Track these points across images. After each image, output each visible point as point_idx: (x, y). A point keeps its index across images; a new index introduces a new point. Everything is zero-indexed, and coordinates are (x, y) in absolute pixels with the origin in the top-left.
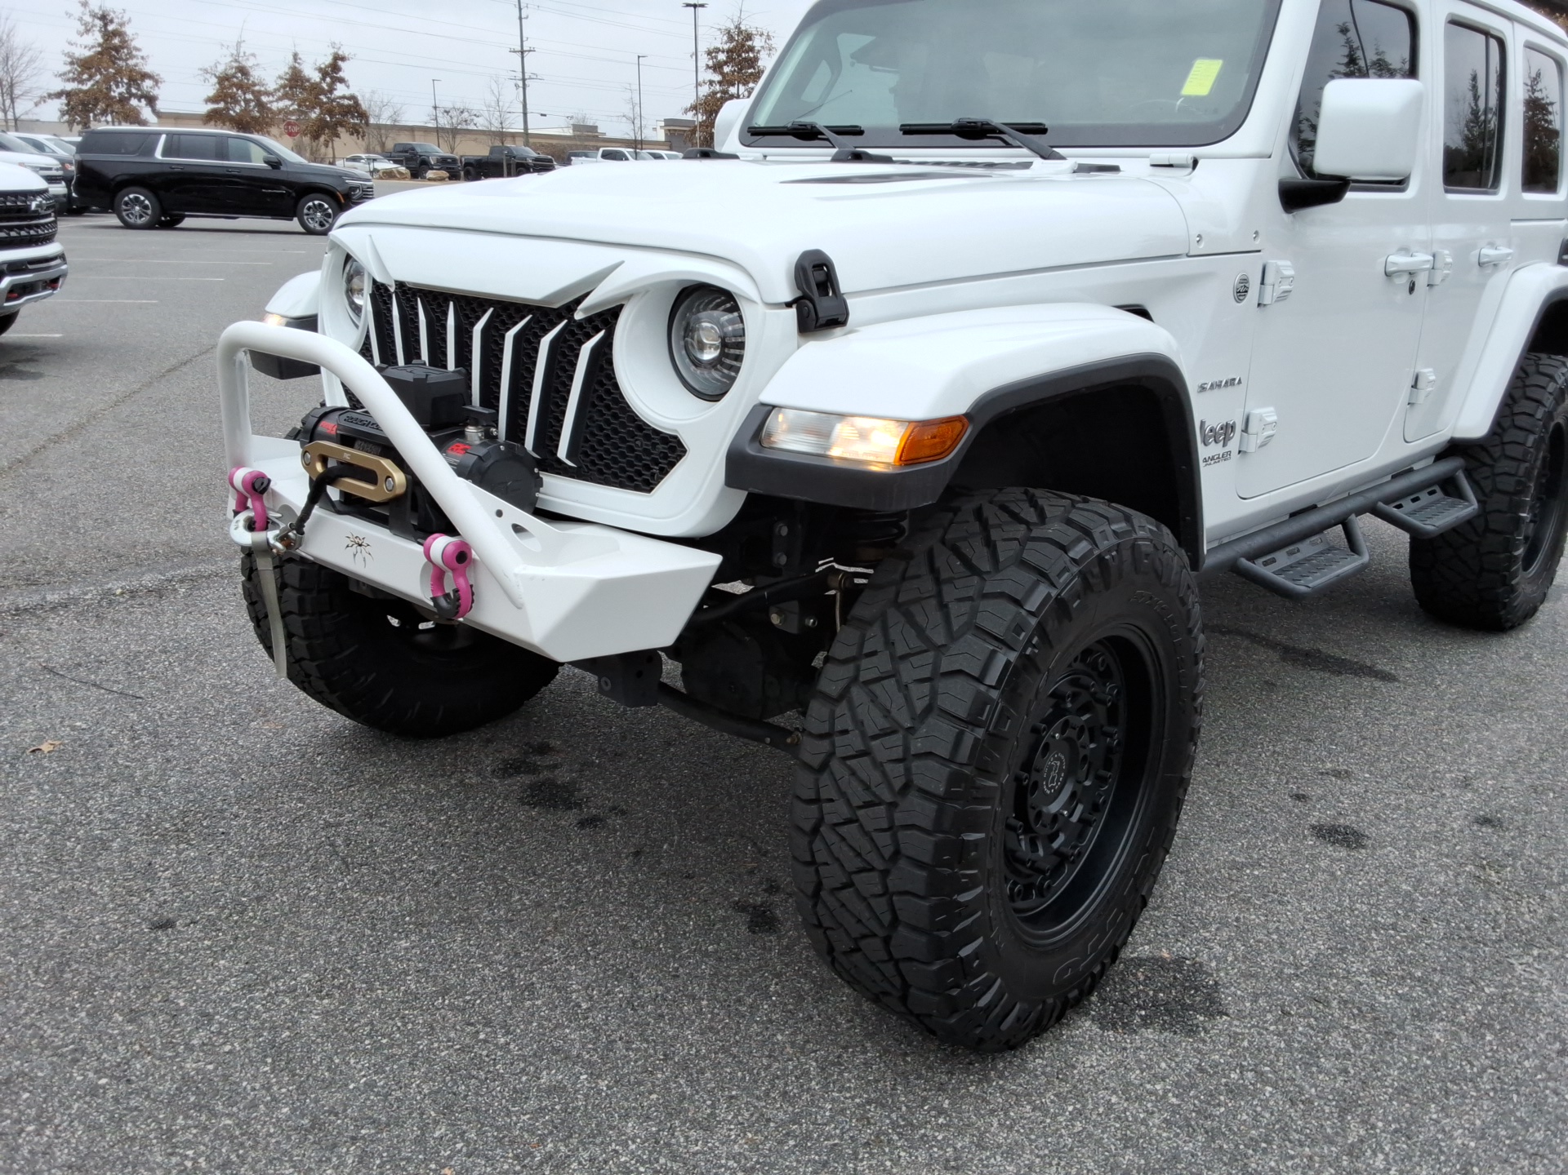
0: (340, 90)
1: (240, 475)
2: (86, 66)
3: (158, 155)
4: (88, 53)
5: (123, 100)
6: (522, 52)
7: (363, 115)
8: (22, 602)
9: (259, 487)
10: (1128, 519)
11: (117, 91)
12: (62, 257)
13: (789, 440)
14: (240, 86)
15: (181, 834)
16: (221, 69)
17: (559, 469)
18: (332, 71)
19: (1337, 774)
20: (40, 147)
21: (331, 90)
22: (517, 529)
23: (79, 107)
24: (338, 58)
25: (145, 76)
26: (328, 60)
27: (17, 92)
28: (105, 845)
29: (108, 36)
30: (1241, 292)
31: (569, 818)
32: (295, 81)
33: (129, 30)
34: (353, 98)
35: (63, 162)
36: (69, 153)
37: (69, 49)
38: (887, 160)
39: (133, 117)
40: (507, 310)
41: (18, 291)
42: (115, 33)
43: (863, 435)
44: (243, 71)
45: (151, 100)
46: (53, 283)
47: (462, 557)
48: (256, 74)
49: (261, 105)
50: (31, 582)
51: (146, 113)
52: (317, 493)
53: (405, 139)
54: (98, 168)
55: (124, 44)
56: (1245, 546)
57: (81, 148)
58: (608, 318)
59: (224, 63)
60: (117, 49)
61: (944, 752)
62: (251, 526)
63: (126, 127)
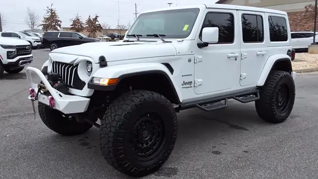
0: (97, 23)
1: (30, 89)
2: (47, 19)
3: (58, 36)
4: (48, 17)
5: (54, 26)
6: (136, 14)
7: (101, 28)
8: (11, 115)
9: (33, 91)
10: (153, 94)
11: (53, 24)
12: (32, 57)
13: (96, 82)
14: (77, 23)
15: (24, 148)
16: (74, 19)
17: (71, 87)
18: (95, 19)
19: (224, 144)
20: (37, 35)
21: (95, 23)
22: (60, 95)
23: (46, 27)
24: (97, 17)
25: (59, 21)
26: (95, 17)
27: (35, 24)
28: (12, 149)
29: (52, 13)
30: (190, 61)
31: (86, 147)
32: (89, 21)
33: (56, 12)
34: (99, 24)
35: (41, 38)
36: (41, 36)
37: (45, 16)
38: (133, 41)
39: (56, 29)
40: (66, 64)
41: (23, 63)
42: (54, 13)
43: (104, 81)
44: (78, 20)
45: (60, 26)
46: (30, 62)
47: (52, 99)
48: (81, 20)
49: (81, 26)
50: (13, 112)
51: (59, 28)
52: (39, 91)
53: (111, 32)
54: (47, 39)
55: (55, 15)
56: (198, 102)
57: (44, 35)
58: (77, 65)
59: (74, 18)
60: (54, 16)
61: (115, 126)
62: (31, 97)
63: (55, 31)
